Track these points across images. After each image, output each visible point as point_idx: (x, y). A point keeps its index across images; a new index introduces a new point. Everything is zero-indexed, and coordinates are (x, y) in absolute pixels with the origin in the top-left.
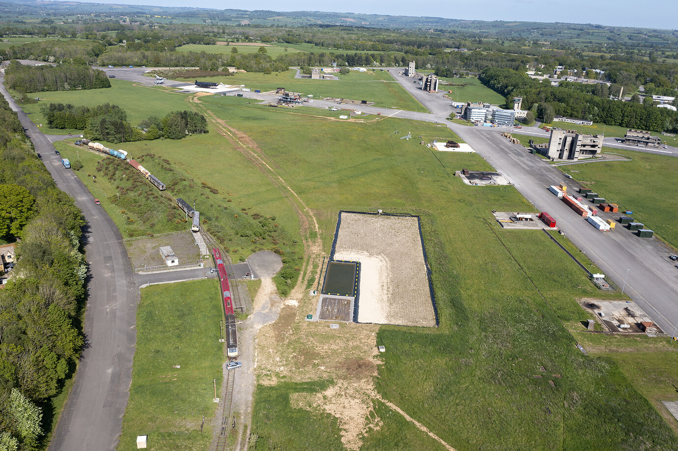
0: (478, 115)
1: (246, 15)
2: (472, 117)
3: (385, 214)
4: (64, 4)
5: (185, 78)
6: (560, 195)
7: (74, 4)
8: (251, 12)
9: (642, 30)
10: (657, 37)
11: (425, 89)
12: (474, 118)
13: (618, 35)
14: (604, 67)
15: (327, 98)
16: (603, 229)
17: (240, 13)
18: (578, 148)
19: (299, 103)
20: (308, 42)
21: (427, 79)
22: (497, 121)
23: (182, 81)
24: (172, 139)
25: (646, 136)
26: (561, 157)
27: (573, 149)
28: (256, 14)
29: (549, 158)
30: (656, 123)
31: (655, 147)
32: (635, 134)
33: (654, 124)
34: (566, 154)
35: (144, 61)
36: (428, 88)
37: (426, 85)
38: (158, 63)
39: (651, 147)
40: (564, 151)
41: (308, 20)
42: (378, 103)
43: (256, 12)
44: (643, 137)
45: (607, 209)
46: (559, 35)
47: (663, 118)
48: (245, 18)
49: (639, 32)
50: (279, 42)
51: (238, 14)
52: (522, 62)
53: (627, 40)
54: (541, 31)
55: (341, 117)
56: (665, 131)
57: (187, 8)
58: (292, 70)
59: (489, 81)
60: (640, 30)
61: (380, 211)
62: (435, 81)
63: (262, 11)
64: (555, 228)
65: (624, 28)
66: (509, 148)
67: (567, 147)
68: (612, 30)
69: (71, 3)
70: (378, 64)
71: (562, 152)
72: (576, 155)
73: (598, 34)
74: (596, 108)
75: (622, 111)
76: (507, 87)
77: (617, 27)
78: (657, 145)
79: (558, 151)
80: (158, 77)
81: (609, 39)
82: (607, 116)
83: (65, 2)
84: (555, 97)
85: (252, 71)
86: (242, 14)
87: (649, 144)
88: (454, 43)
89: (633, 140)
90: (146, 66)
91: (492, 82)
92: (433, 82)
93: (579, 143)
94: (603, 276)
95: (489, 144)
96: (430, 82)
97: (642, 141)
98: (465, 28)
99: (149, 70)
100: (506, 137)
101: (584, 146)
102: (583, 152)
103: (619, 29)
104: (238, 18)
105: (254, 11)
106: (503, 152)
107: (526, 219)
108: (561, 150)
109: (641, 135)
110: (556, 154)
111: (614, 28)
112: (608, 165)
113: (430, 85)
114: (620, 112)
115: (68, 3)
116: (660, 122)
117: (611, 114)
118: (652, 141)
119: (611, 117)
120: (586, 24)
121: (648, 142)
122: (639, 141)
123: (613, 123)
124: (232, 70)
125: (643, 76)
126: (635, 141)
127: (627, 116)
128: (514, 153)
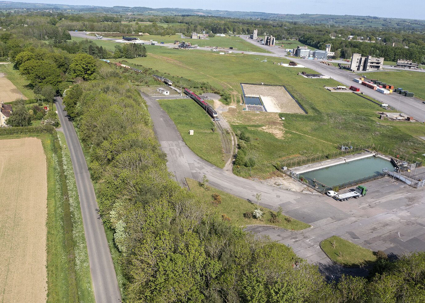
0: (305, 53)
1: (129, 10)
2: (301, 54)
3: (265, 85)
4: (2, 3)
5: (113, 36)
6: (360, 82)
7: (9, 3)
8: (132, 8)
9: (406, 20)
10: (417, 24)
11: (266, 44)
12: (302, 55)
13: (390, 23)
14: (381, 36)
15: (207, 47)
16: (386, 93)
17: (124, 9)
18: (369, 64)
19: (191, 47)
20: (180, 23)
21: (268, 38)
22: (316, 56)
23: (113, 38)
24: (128, 58)
25: (409, 63)
26: (358, 69)
27: (366, 65)
28: (136, 10)
29: (351, 70)
30: (415, 59)
31: (415, 69)
32: (403, 62)
33: (415, 60)
34: (361, 68)
35: (84, 28)
36: (268, 43)
37: (267, 42)
38: (93, 29)
39: (413, 69)
40: (360, 66)
41: (172, 13)
42: (239, 49)
43: (136, 8)
44: (408, 63)
45: (388, 87)
46: (348, 23)
47: (420, 56)
48: (129, 11)
49: (404, 21)
50: (161, 22)
51: (123, 9)
52: (327, 32)
53: (396, 26)
54: (335, 20)
55: (220, 53)
56: (421, 63)
57: (86, 6)
58: (177, 34)
59: (306, 41)
60: (405, 20)
61: (263, 84)
62: (273, 39)
63: (140, 7)
64: (359, 92)
65: (393, 19)
66: (327, 67)
67: (362, 64)
68: (385, 20)
69: (6, 3)
70: (231, 32)
71: (359, 67)
72: (368, 68)
73: (376, 22)
74: (378, 51)
75: (394, 52)
76: (319, 43)
77: (389, 18)
78: (416, 68)
79: (356, 66)
80: (98, 36)
81: (383, 25)
82: (385, 55)
83: (3, 2)
84: (351, 45)
85: (153, 35)
86: (127, 9)
87: (411, 67)
88: (278, 24)
89: (402, 65)
90: (86, 31)
91: (309, 41)
92: (272, 39)
93: (369, 61)
94: (387, 105)
95: (314, 65)
96: (270, 40)
97: (407, 66)
98: (282, 19)
99: (88, 33)
100: (324, 63)
101: (372, 63)
102: (371, 67)
103: (390, 19)
104: (123, 11)
105: (134, 8)
106: (323, 68)
107: (343, 89)
108: (358, 66)
109: (406, 62)
110: (355, 68)
111: (387, 19)
112: (387, 74)
113: (270, 41)
114: (393, 53)
115: (5, 2)
116: (418, 58)
117: (387, 54)
118: (413, 65)
119: (387, 56)
120: (366, 16)
121: (411, 66)
122: (405, 66)
123: (389, 60)
124: (140, 34)
125: (407, 40)
126: (403, 65)
127: (398, 55)
128: (330, 69)
